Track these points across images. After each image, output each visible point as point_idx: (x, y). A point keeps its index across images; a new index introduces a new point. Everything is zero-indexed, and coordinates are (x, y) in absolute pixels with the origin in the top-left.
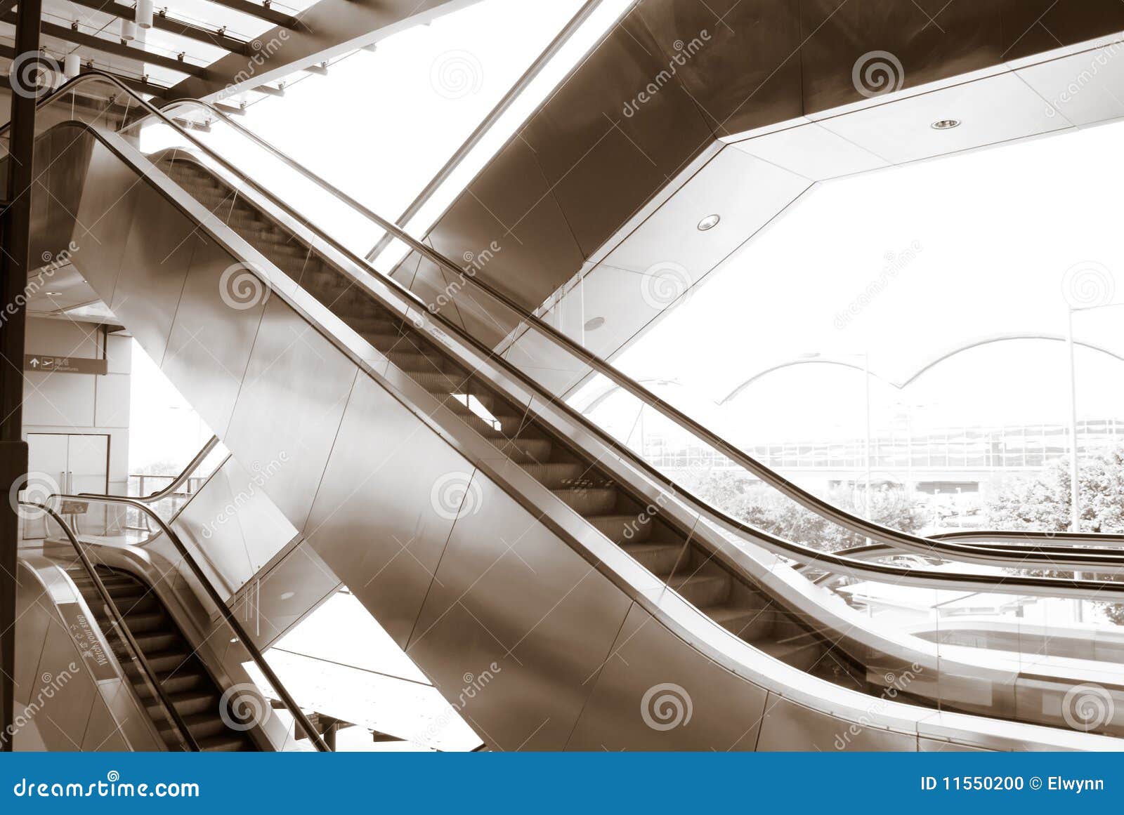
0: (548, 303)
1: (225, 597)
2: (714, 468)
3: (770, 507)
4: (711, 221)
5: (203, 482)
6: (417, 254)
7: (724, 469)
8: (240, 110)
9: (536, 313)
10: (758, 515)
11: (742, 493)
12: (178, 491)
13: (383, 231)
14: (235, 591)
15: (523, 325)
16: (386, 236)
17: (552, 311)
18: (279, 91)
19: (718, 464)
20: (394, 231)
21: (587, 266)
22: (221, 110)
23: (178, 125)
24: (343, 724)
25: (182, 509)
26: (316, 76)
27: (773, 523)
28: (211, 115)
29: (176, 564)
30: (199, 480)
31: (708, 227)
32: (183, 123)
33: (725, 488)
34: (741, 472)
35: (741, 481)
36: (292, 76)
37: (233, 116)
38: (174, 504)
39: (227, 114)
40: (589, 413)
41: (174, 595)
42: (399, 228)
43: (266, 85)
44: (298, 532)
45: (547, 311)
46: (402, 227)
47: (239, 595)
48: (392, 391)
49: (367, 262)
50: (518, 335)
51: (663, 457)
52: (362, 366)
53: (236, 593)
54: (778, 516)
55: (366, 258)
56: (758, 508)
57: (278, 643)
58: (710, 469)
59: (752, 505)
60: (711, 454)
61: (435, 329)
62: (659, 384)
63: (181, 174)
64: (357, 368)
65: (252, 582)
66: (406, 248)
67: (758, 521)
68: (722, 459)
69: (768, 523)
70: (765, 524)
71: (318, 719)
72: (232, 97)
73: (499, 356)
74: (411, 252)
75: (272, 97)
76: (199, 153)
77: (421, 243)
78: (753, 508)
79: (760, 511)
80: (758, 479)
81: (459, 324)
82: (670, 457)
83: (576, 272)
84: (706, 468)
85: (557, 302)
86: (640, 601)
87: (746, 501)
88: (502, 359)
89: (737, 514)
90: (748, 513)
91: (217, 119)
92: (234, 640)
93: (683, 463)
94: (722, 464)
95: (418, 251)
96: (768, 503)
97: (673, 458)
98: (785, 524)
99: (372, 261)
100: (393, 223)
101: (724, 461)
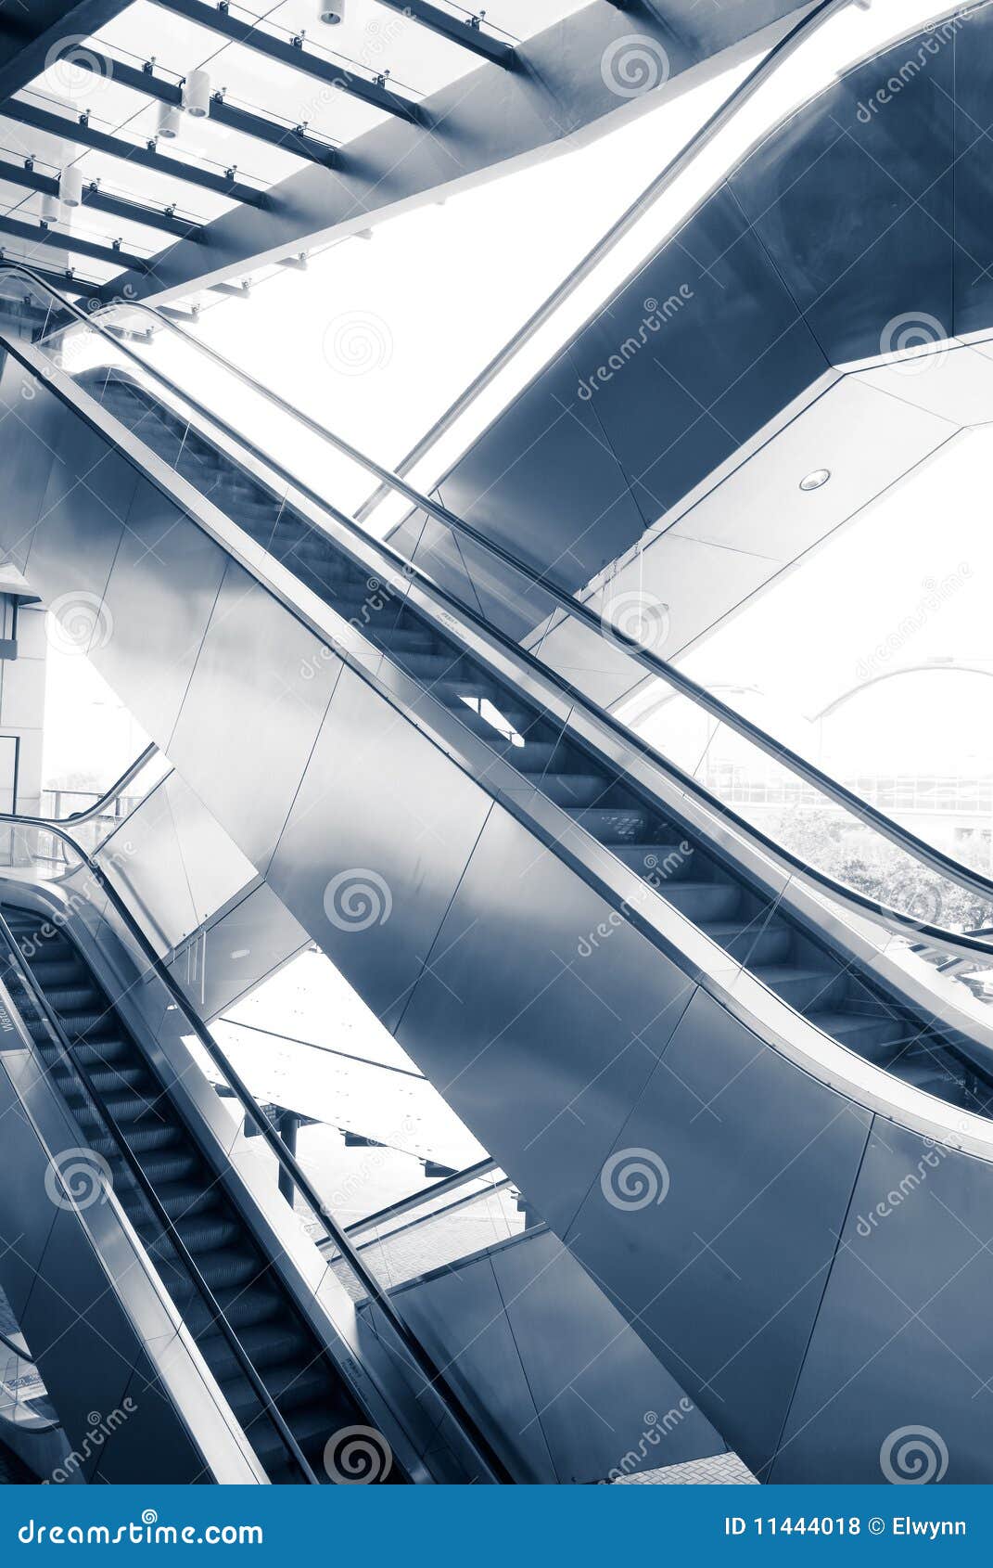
0: (595, 583)
1: (162, 952)
2: (802, 806)
3: (875, 861)
4: (818, 477)
5: (136, 802)
6: (422, 514)
7: (816, 807)
8: (192, 316)
9: (579, 596)
10: (859, 872)
11: (838, 841)
12: (105, 813)
13: (378, 482)
14: (175, 945)
15: (560, 612)
16: (382, 487)
17: (599, 594)
18: (243, 291)
19: (806, 801)
20: (392, 481)
21: (648, 535)
22: (167, 314)
23: (113, 335)
24: (307, 1120)
25: (109, 837)
26: (291, 271)
27: (878, 883)
28: (156, 322)
29: (100, 906)
30: (130, 799)
31: (814, 486)
32: (119, 332)
33: (814, 834)
34: (838, 812)
35: (836, 825)
36: (260, 272)
37: (182, 324)
38: (98, 829)
39: (174, 321)
40: (637, 726)
41: (97, 946)
42: (400, 479)
43: (226, 282)
44: (257, 873)
45: (593, 594)
46: (402, 476)
47: (180, 951)
48: (386, 695)
49: (355, 521)
50: (553, 624)
51: (733, 789)
52: (348, 661)
53: (176, 949)
54: (886, 873)
55: (355, 517)
56: (859, 862)
57: (226, 1014)
58: (796, 806)
59: (850, 858)
60: (797, 787)
61: (443, 614)
62: (733, 692)
63: (116, 403)
64: (342, 663)
65: (197, 936)
66: (408, 504)
67: (859, 880)
68: (813, 794)
69: (871, 882)
70: (868, 884)
71: (275, 1112)
72: (182, 299)
73: (527, 652)
74: (415, 510)
75: (234, 299)
76: (140, 373)
77: (428, 499)
78: (853, 862)
79: (861, 867)
80: (861, 822)
81: (475, 607)
82: (744, 789)
83: (634, 543)
84: (790, 806)
85: (607, 582)
86: (709, 987)
87: (842, 852)
88: (531, 656)
89: (831, 869)
90: (846, 868)
91: (162, 327)
92: (171, 1008)
93: (759, 797)
94: (813, 801)
95: (422, 508)
96: (872, 856)
97: (747, 790)
98: (894, 885)
99: (361, 521)
100: (391, 470)
101: (816, 798)
